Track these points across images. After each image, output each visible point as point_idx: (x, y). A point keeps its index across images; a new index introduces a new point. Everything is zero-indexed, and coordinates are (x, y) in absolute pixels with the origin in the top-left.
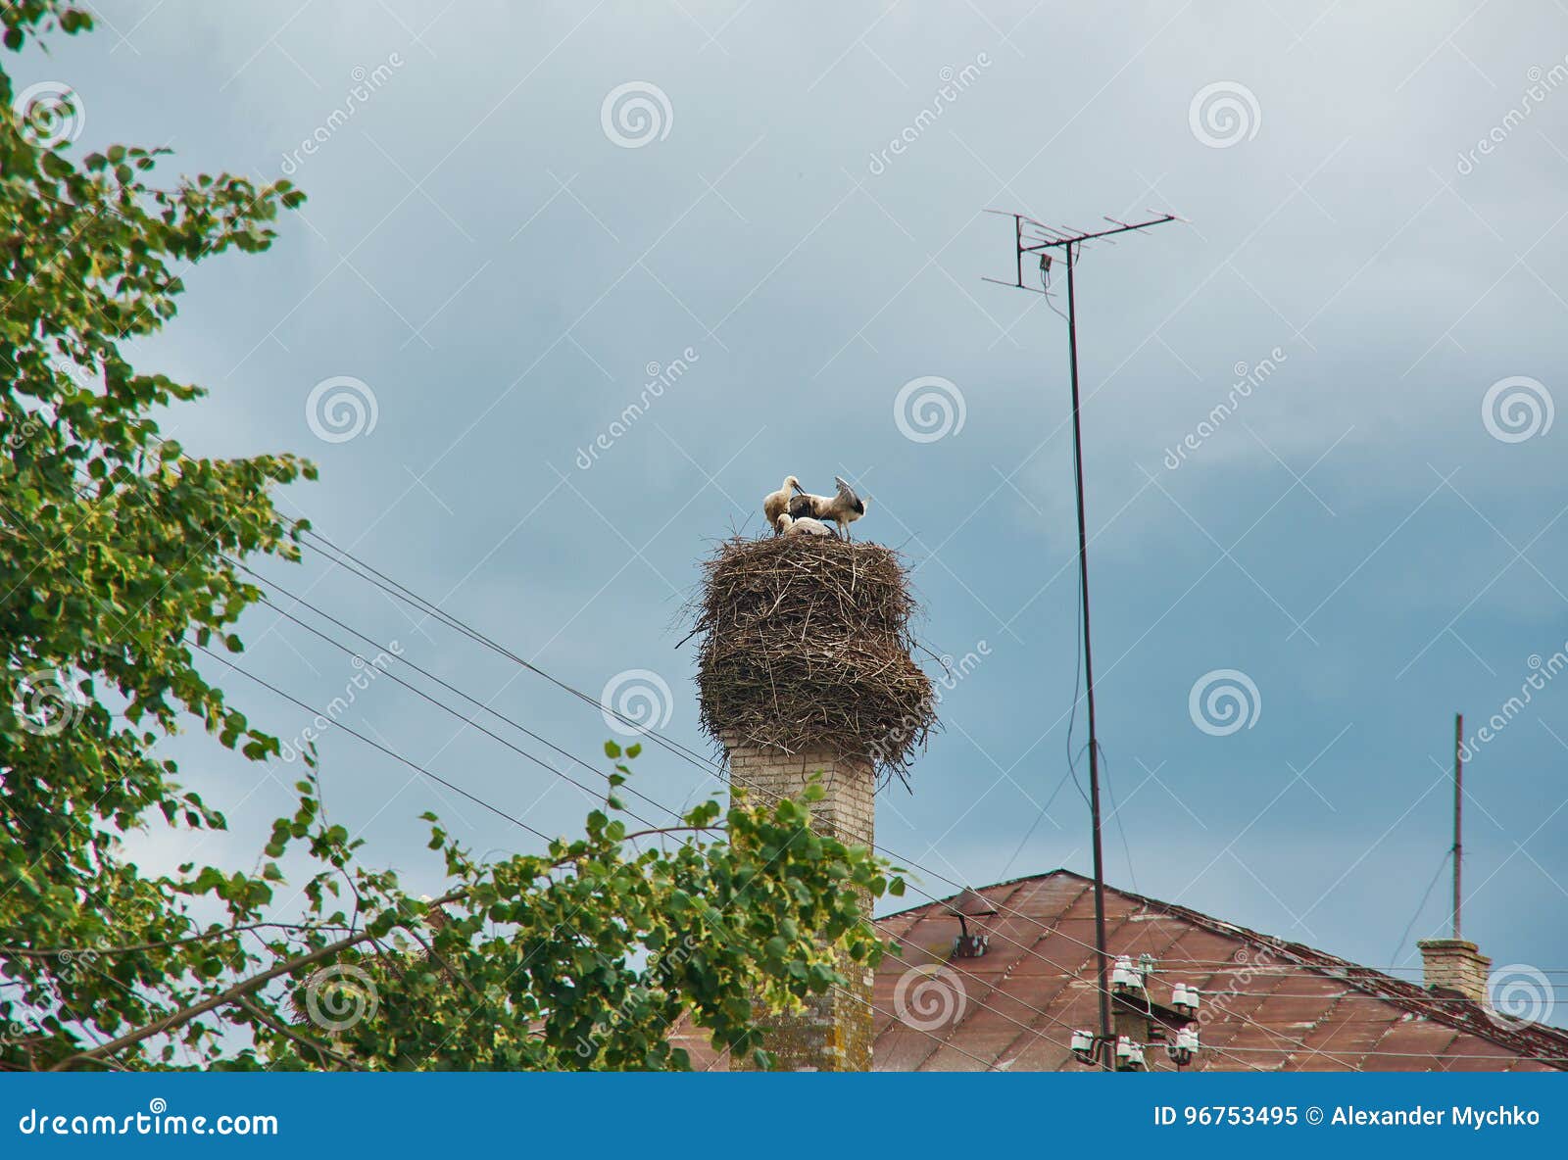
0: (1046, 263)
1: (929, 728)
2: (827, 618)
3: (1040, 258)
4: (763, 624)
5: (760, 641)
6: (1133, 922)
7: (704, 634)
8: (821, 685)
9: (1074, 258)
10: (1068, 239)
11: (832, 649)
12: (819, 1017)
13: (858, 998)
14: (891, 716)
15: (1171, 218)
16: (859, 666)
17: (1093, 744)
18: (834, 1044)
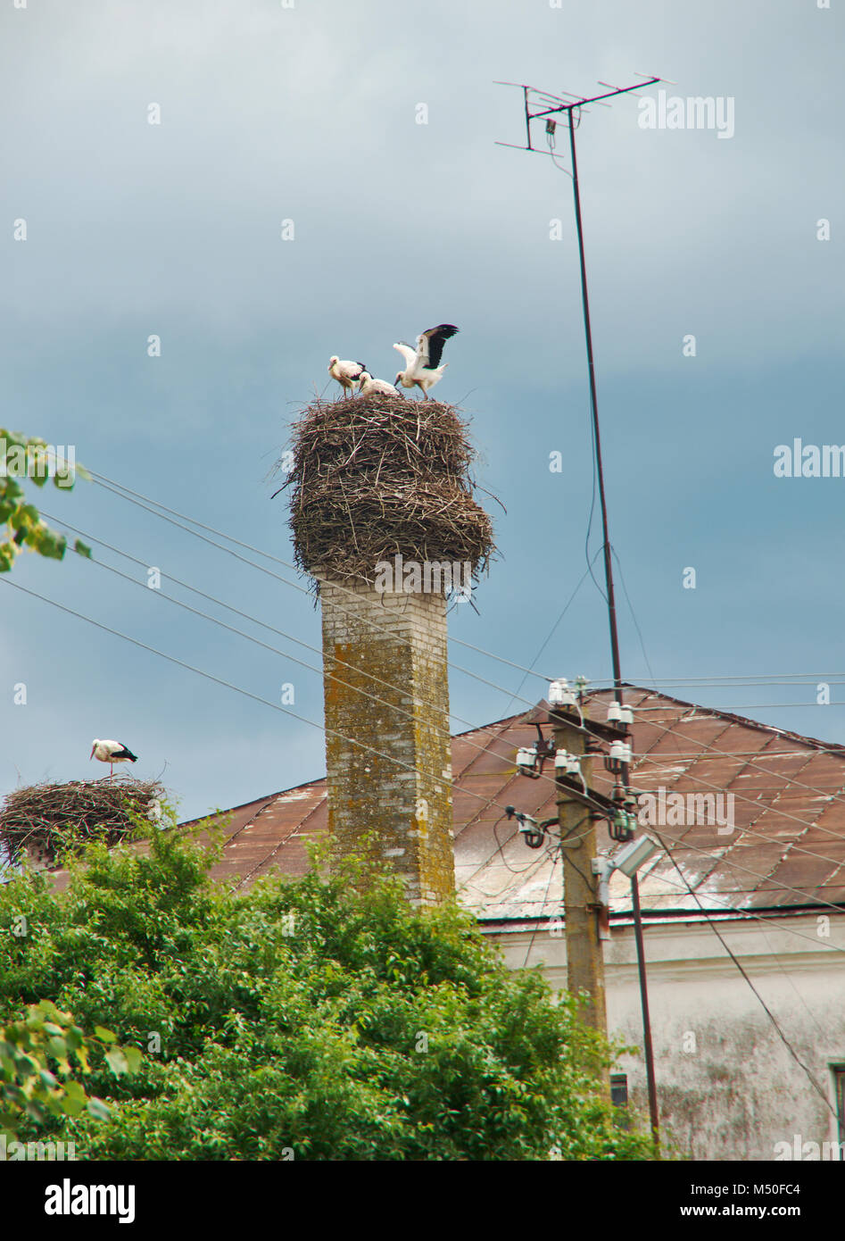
0: (551, 127)
1: (490, 557)
2: (397, 465)
3: (546, 122)
4: (342, 472)
5: (340, 488)
6: (683, 723)
7: (294, 485)
8: (394, 523)
9: (575, 122)
10: (568, 104)
11: (402, 491)
12: (404, 806)
13: (438, 790)
14: (455, 547)
15: (656, 80)
16: (426, 505)
17: (607, 546)
18: (417, 828)
